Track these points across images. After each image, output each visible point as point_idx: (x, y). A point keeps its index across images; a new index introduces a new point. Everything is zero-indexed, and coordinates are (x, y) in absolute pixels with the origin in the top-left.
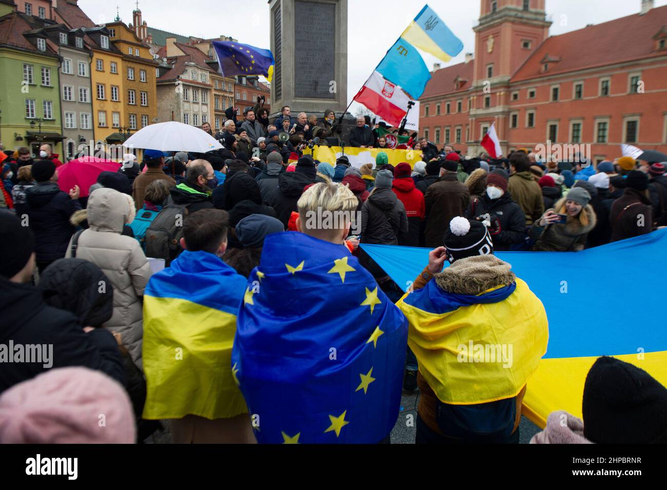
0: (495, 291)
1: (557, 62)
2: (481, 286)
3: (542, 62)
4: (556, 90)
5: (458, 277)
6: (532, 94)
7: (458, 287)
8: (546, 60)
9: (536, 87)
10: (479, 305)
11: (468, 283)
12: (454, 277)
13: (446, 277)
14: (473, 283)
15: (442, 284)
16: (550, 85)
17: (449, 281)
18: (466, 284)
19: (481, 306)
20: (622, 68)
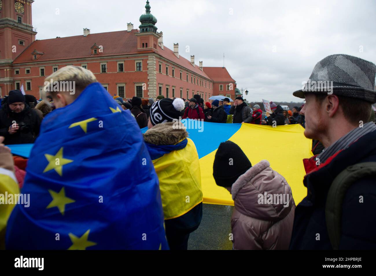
0: (182, 141)
1: (42, 55)
2: (177, 139)
3: (33, 54)
4: (42, 70)
5: (164, 134)
6: (28, 71)
7: (164, 140)
8: (35, 53)
9: (30, 68)
10: (175, 151)
11: (170, 137)
12: (160, 134)
13: (154, 135)
14: (173, 137)
15: (151, 140)
16: (39, 67)
17: (157, 137)
18: (169, 138)
19: (176, 152)
20: (78, 61)
